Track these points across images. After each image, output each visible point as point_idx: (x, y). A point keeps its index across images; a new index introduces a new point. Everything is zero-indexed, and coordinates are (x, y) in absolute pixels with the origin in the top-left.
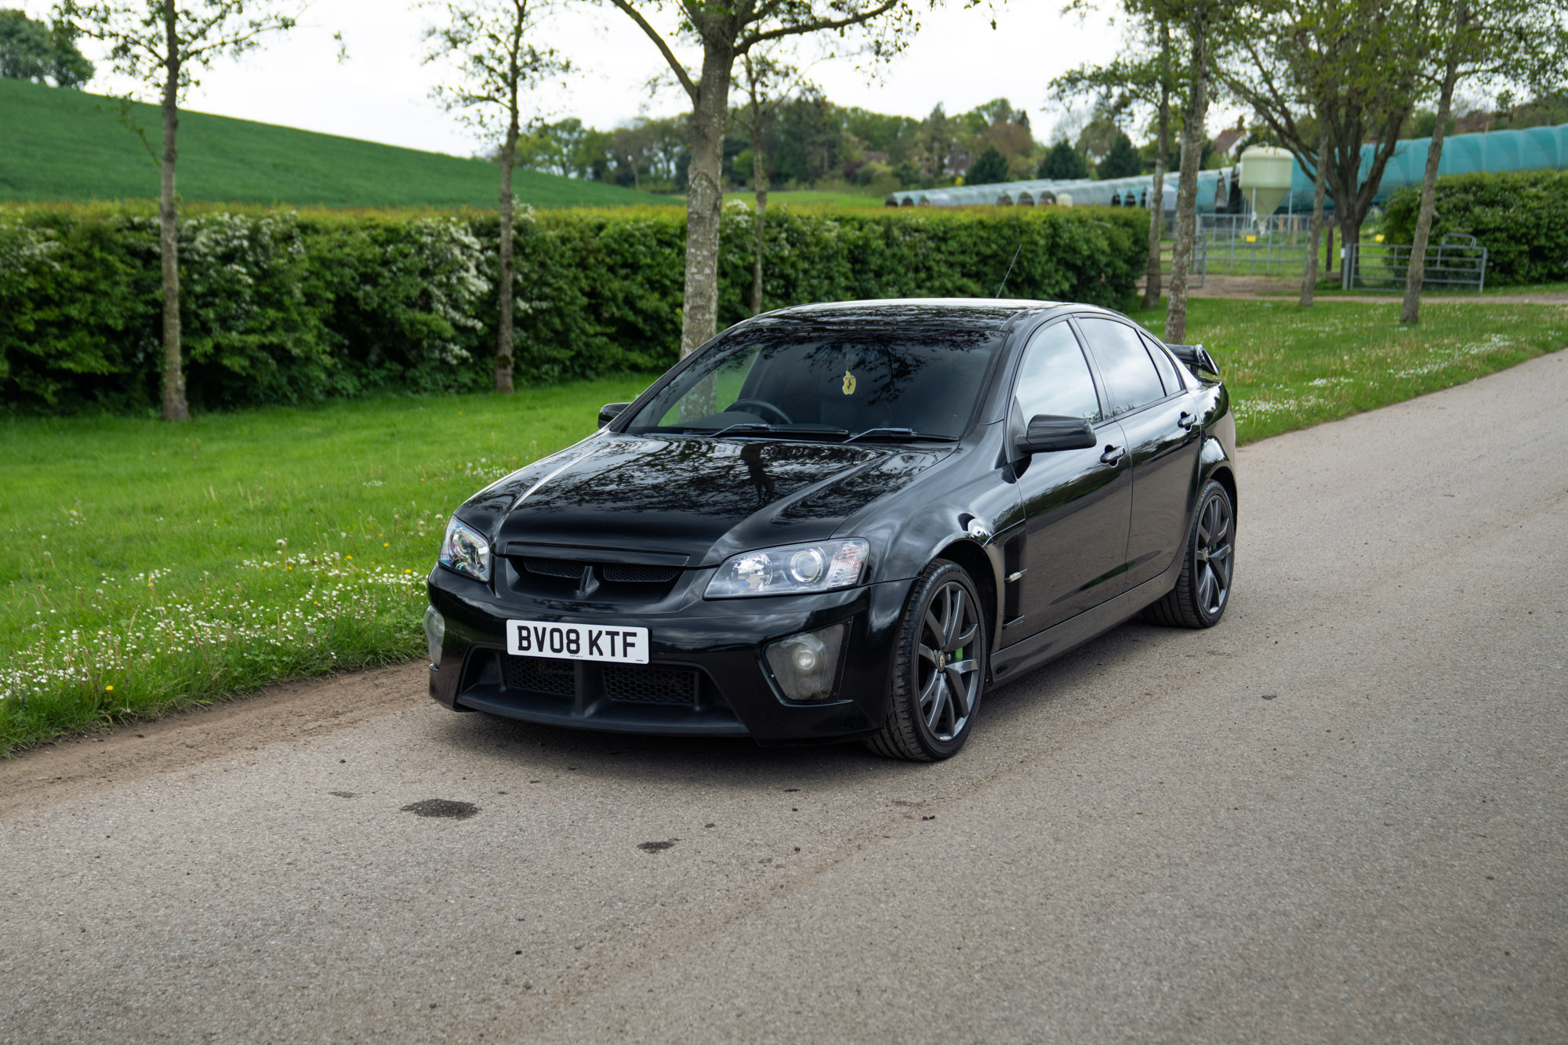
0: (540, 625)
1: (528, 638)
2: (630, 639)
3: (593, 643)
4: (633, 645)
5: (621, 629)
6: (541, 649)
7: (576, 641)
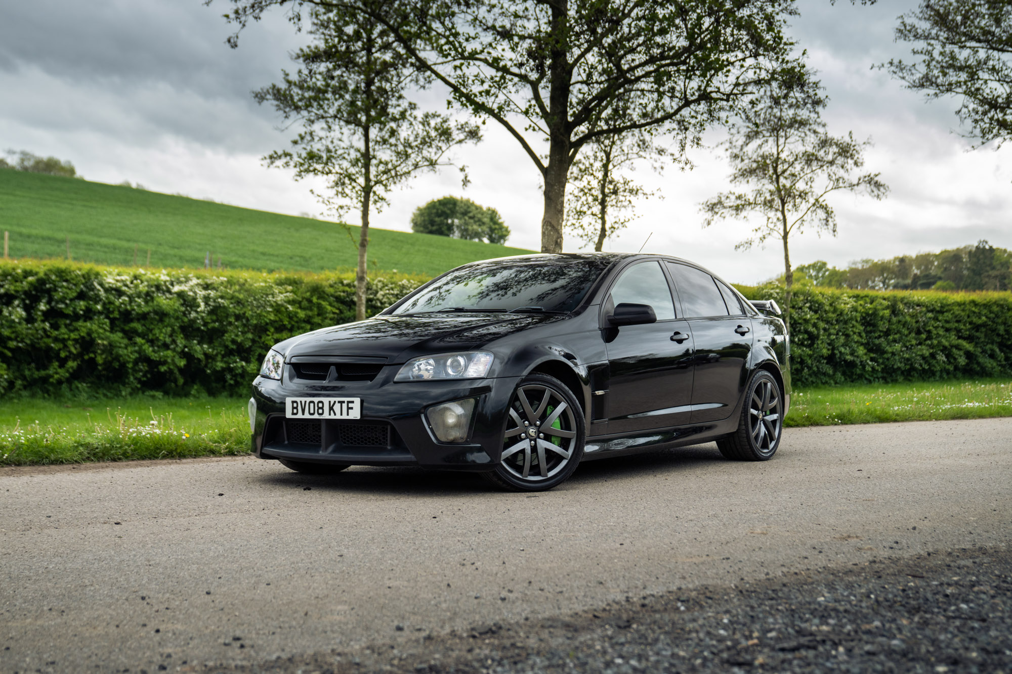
0: (303, 399)
1: (297, 408)
2: (350, 405)
3: (331, 408)
4: (352, 408)
5: (346, 399)
6: (303, 414)
7: (322, 408)
